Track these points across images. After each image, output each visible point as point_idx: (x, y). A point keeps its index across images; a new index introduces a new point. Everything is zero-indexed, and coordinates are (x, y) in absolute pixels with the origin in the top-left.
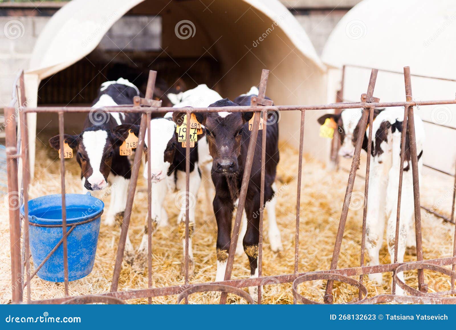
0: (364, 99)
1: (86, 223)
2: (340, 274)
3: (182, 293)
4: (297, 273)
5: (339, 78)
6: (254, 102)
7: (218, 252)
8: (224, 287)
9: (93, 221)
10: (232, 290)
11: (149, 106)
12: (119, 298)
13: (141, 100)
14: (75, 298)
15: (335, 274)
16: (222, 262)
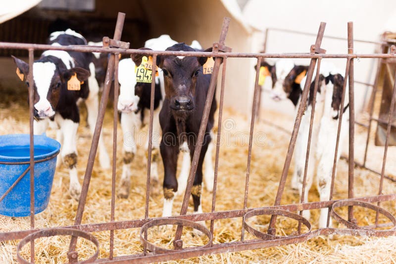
0: (314, 50)
1: (44, 161)
2: (283, 210)
3: (144, 226)
4: (246, 209)
5: (262, 40)
6: (216, 48)
7: (164, 191)
8: (181, 221)
9: (50, 159)
10: (189, 224)
11: (118, 48)
12: (83, 230)
13: (110, 41)
14: (41, 230)
15: (279, 209)
16: (168, 199)
